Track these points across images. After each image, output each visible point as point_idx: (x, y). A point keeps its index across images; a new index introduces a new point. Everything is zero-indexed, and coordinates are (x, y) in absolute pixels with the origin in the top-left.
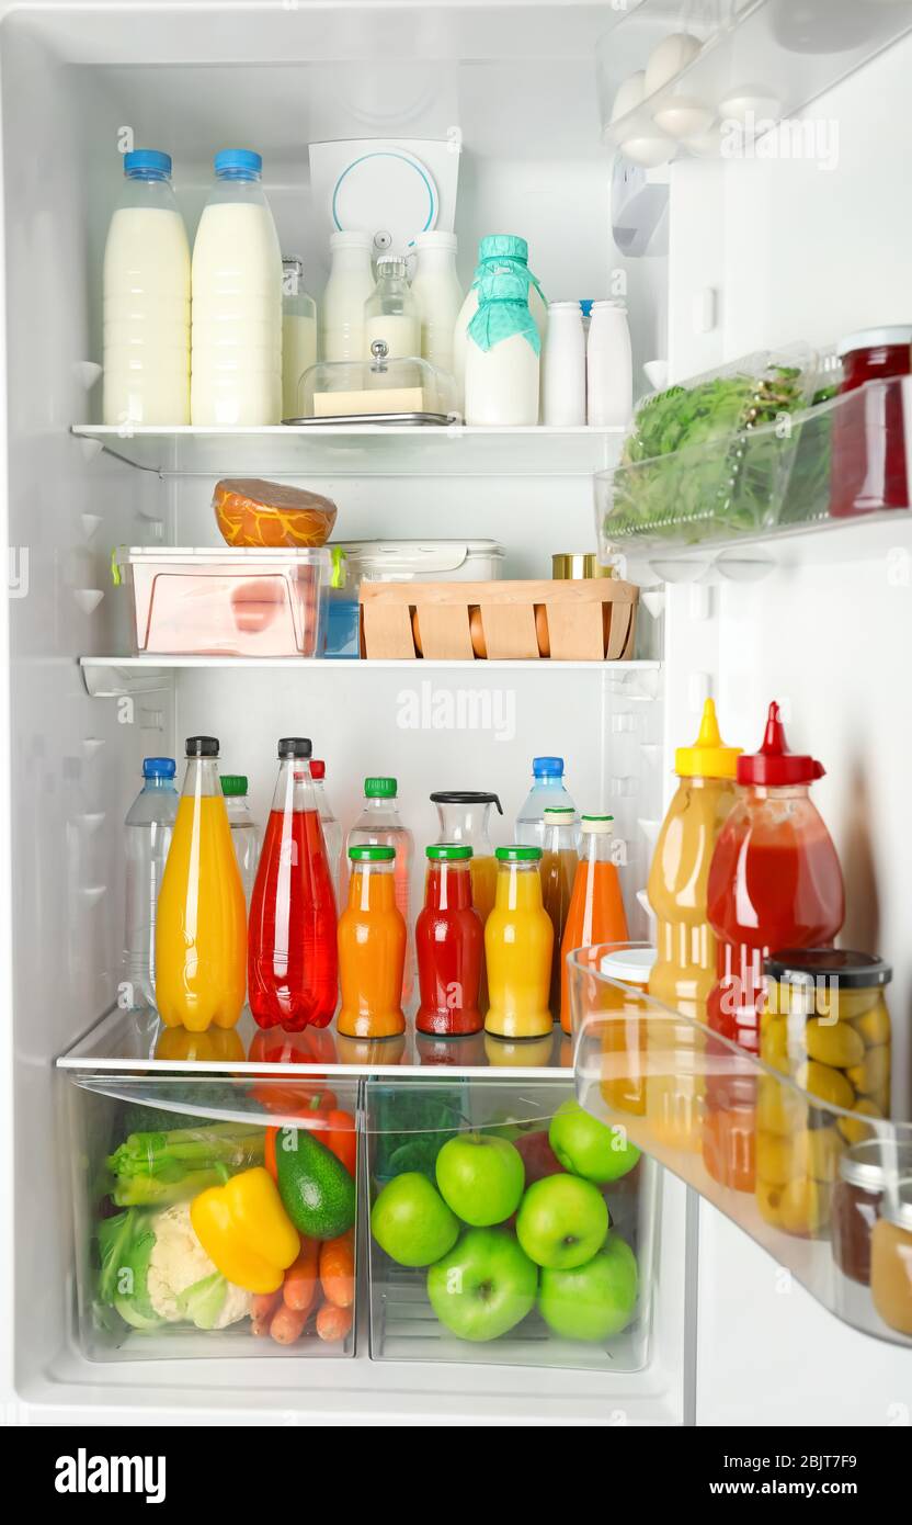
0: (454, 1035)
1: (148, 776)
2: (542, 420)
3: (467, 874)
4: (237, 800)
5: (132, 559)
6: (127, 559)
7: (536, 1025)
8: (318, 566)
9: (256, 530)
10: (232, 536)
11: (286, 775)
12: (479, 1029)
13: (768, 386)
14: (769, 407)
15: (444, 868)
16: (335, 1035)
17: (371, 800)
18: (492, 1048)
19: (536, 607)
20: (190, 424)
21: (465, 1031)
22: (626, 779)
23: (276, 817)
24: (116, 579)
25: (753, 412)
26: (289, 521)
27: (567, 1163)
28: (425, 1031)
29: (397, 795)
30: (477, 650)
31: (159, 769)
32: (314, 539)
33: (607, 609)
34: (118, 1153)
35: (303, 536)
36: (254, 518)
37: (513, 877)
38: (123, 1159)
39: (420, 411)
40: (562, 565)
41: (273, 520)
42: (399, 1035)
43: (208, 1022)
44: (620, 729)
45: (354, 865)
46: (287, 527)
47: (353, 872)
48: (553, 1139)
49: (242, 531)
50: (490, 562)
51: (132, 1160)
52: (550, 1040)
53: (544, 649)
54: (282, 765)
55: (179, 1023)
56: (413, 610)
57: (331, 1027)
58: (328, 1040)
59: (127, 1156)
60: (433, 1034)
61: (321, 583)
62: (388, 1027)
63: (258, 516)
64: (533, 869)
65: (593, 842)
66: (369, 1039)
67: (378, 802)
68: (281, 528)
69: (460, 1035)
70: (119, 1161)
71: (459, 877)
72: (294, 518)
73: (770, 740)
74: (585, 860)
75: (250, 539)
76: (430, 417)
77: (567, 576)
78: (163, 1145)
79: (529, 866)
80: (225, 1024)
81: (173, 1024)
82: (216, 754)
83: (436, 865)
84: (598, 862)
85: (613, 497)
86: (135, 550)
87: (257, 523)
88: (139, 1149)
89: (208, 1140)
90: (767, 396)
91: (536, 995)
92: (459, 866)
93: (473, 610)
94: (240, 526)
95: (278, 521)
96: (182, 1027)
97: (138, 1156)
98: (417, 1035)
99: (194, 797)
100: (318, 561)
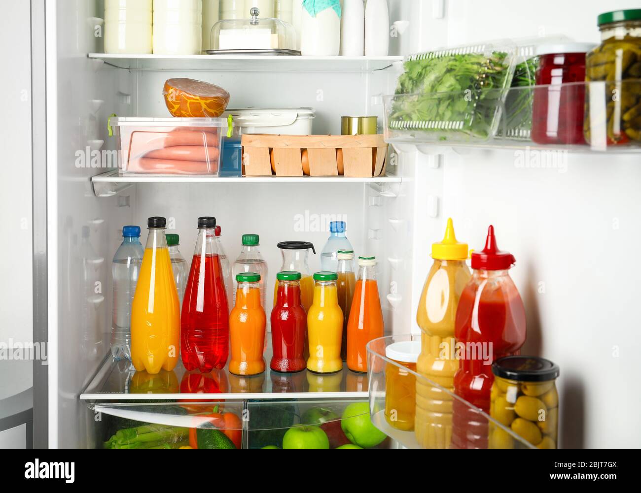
0: (292, 372)
1: (126, 235)
2: (341, 54)
3: (298, 288)
4: (173, 248)
5: (120, 124)
6: (117, 124)
7: (334, 365)
8: (220, 128)
9: (188, 108)
10: (174, 110)
11: (202, 236)
12: (304, 368)
13: (491, 61)
14: (492, 74)
15: (286, 286)
16: (227, 373)
17: (245, 247)
18: (311, 379)
19: (337, 150)
20: (152, 53)
21: (297, 370)
22: (376, 230)
23: (196, 259)
24: (110, 134)
25: (484, 76)
26: (205, 103)
27: (351, 438)
28: (275, 369)
29: (259, 243)
30: (305, 172)
31: (131, 232)
32: (218, 112)
33: (374, 150)
34: (111, 440)
35: (213, 111)
36: (187, 102)
37: (323, 289)
38: (113, 443)
39: (277, 48)
40: (346, 123)
41: (197, 103)
42: (262, 373)
43: (160, 368)
44: (373, 204)
45: (238, 285)
46: (204, 106)
47: (238, 288)
48: (343, 426)
49: (179, 109)
50: (309, 121)
51: (119, 444)
52: (341, 373)
53: (340, 171)
54: (200, 231)
55: (144, 369)
56: (271, 150)
57: (225, 369)
58: (224, 377)
59: (116, 442)
60: (280, 371)
61: (222, 135)
62: (256, 368)
63: (189, 101)
64: (333, 284)
65: (363, 271)
66: (247, 377)
67: (249, 248)
68: (201, 106)
69: (294, 372)
70: (111, 444)
71: (294, 289)
72: (208, 102)
73: (489, 247)
74: (360, 280)
75: (184, 112)
76: (282, 51)
77: (349, 133)
78: (135, 435)
79: (331, 283)
80: (169, 368)
81: (140, 370)
82: (164, 226)
83: (282, 283)
84: (367, 280)
85: (392, 106)
86: (120, 119)
87: (188, 105)
88: (123, 439)
89: (159, 430)
90: (490, 67)
91: (334, 349)
92: (294, 284)
93: (303, 151)
94: (178, 106)
95: (200, 103)
96: (145, 371)
97: (122, 442)
98: (271, 372)
99: (152, 248)
100: (221, 124)
